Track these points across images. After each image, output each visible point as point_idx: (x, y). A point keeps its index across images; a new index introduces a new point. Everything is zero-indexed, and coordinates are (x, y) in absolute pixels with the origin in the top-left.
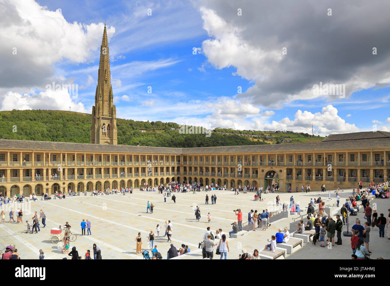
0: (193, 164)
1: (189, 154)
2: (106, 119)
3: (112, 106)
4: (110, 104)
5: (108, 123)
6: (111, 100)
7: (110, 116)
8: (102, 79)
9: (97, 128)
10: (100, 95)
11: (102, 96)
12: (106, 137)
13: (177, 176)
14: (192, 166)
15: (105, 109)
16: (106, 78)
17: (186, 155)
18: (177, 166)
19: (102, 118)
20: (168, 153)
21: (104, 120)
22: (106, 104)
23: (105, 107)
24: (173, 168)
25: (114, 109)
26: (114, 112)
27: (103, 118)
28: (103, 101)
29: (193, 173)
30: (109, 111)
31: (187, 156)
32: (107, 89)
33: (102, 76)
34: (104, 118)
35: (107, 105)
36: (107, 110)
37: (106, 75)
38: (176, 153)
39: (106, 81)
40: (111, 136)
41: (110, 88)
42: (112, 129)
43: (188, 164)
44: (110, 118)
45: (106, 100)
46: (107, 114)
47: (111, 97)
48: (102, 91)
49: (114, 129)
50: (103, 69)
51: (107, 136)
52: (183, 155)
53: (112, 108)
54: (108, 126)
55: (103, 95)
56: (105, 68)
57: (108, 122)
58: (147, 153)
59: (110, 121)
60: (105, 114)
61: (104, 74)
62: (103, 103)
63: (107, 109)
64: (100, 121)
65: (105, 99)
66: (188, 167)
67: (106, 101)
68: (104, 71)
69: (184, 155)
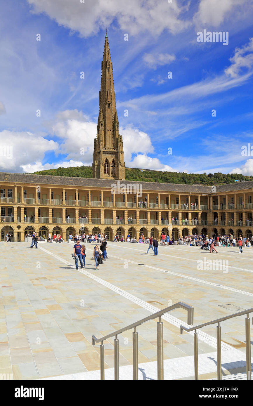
0: (227, 208)
1: (221, 193)
2: (109, 154)
3: (117, 136)
4: (114, 134)
5: (112, 159)
6: (116, 128)
7: (115, 149)
8: (104, 102)
9: (97, 165)
10: (101, 123)
11: (103, 124)
12: (109, 176)
13: (203, 227)
14: (225, 212)
15: (108, 141)
16: (108, 101)
17: (215, 195)
18: (201, 212)
19: (103, 151)
20: (187, 191)
21: (107, 155)
22: (109, 134)
23: (108, 139)
24: (195, 215)
25: (119, 140)
26: (119, 144)
27: (105, 153)
28: (105, 130)
29: (226, 223)
30: (114, 144)
31: (218, 196)
32: (110, 115)
33: (104, 99)
34: (106, 151)
35: (110, 136)
36: (110, 142)
37: (109, 97)
38: (200, 192)
39: (109, 105)
40: (116, 175)
41: (115, 113)
42: (118, 166)
43: (219, 208)
44: (115, 152)
45: (109, 129)
46: (110, 147)
47: (116, 125)
48: (104, 118)
49: (120, 166)
50: (104, 90)
51: (111, 175)
52: (212, 195)
53: (117, 139)
54: (113, 162)
55: (105, 123)
56: (107, 89)
57: (112, 157)
58: (149, 191)
59: (114, 155)
60: (107, 146)
61: (106, 96)
62: (105, 133)
63: (110, 140)
64: (101, 156)
65: (107, 128)
66: (220, 213)
67: (109, 131)
68: (106, 92)
69: (214, 195)
